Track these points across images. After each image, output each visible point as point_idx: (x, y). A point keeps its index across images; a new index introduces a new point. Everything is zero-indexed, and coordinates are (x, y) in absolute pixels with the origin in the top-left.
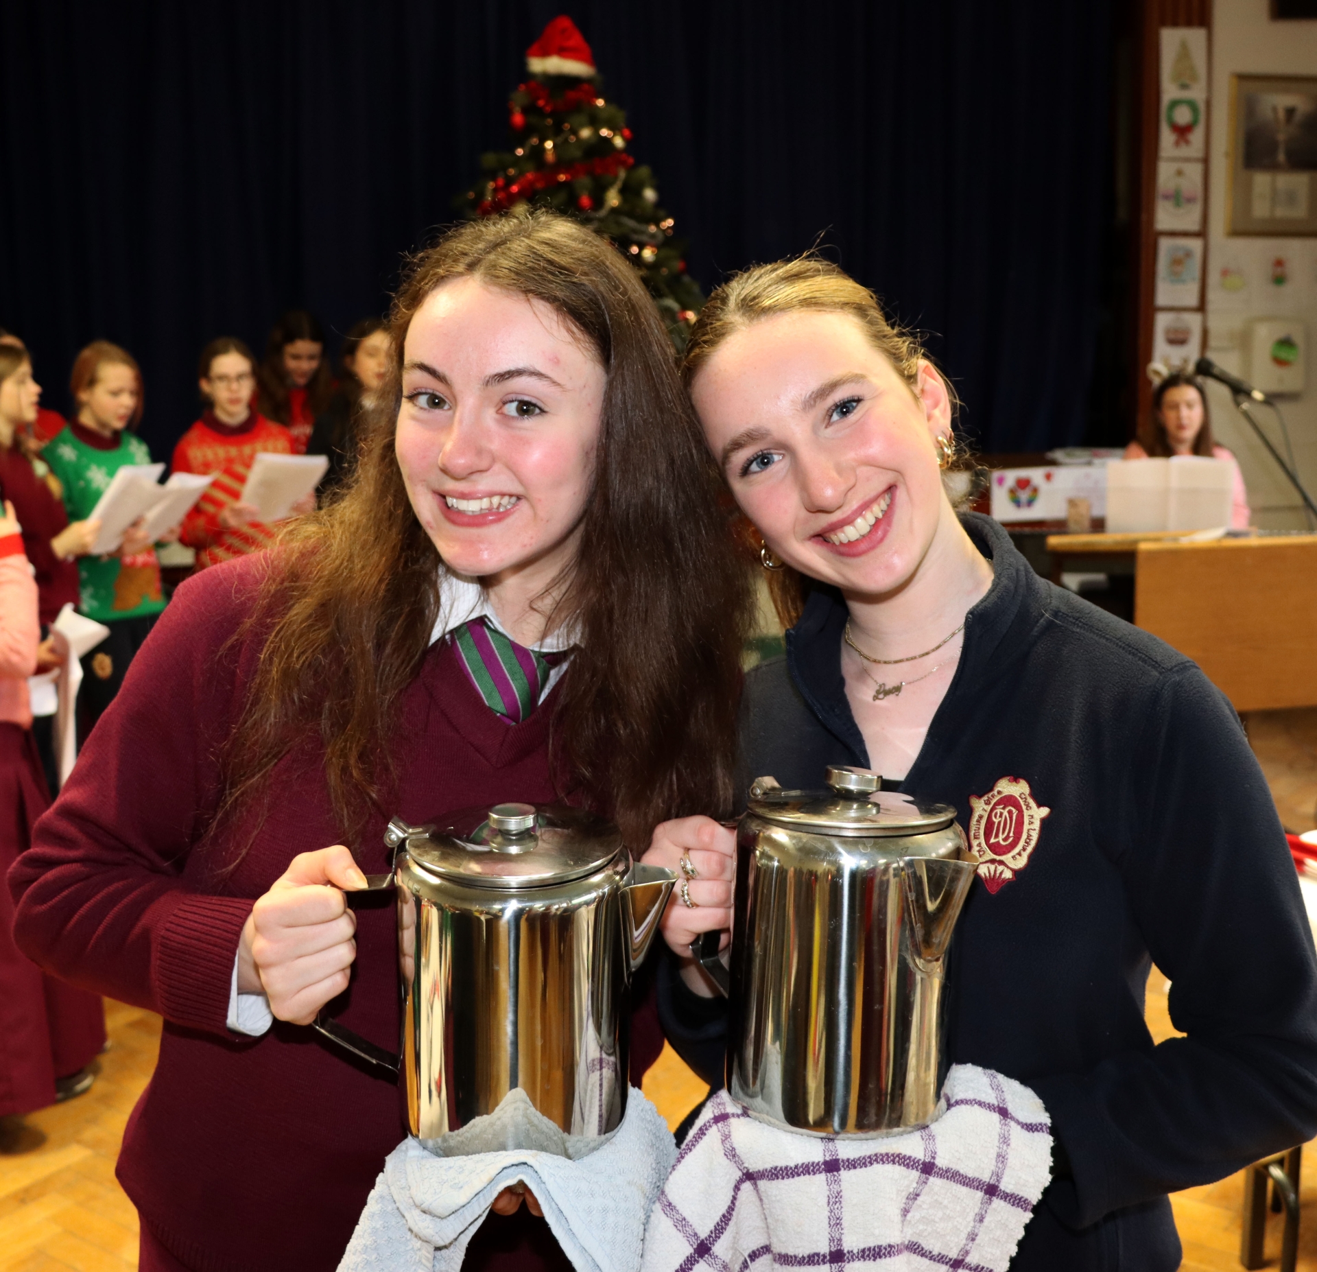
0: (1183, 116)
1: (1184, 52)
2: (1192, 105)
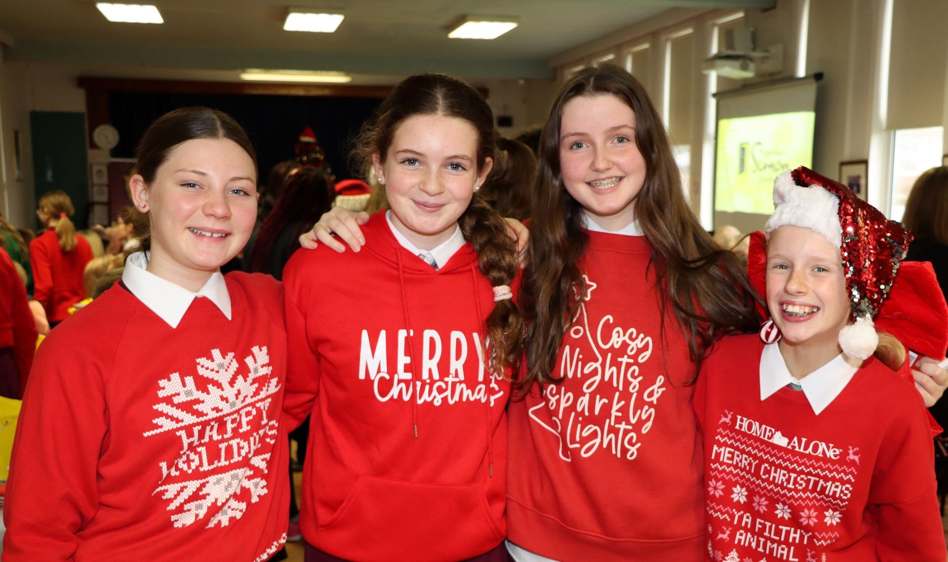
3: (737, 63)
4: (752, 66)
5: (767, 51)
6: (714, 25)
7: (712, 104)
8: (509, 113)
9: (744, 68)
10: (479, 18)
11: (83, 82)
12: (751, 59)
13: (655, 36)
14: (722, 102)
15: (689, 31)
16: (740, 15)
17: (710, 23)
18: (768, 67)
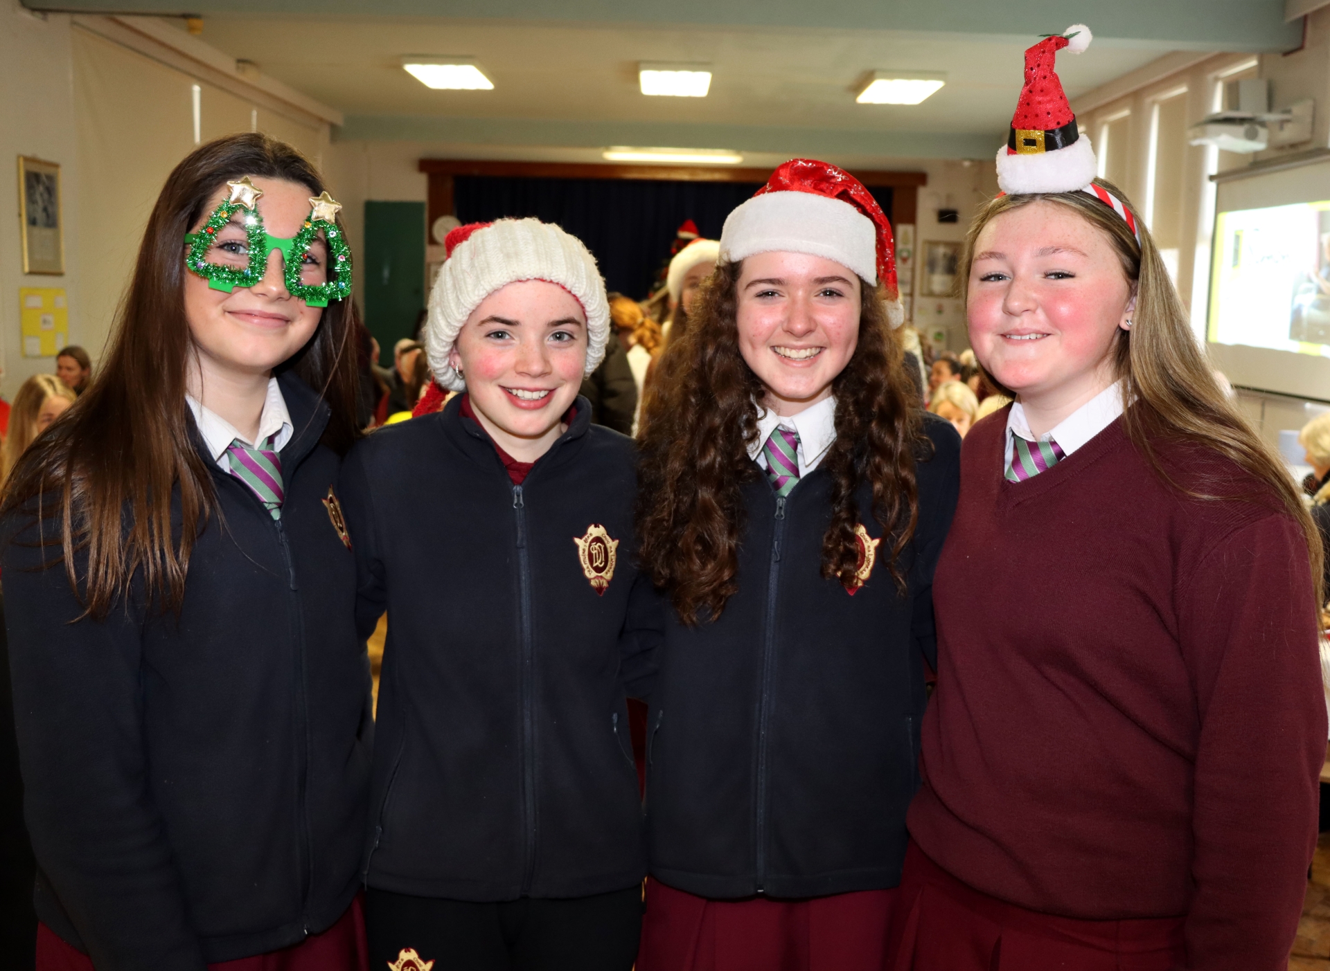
0: (905, 254)
1: (906, 233)
2: (908, 251)
3: (1241, 129)
4: (1263, 132)
5: (1288, 112)
6: (1217, 79)
7: (1210, 189)
8: (952, 206)
9: (1251, 136)
10: (891, 74)
11: (427, 165)
12: (1263, 124)
13: (1136, 98)
14: (1223, 186)
15: (1182, 90)
16: (1252, 63)
17: (1210, 77)
18: (1289, 134)
